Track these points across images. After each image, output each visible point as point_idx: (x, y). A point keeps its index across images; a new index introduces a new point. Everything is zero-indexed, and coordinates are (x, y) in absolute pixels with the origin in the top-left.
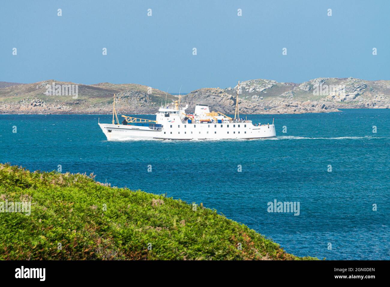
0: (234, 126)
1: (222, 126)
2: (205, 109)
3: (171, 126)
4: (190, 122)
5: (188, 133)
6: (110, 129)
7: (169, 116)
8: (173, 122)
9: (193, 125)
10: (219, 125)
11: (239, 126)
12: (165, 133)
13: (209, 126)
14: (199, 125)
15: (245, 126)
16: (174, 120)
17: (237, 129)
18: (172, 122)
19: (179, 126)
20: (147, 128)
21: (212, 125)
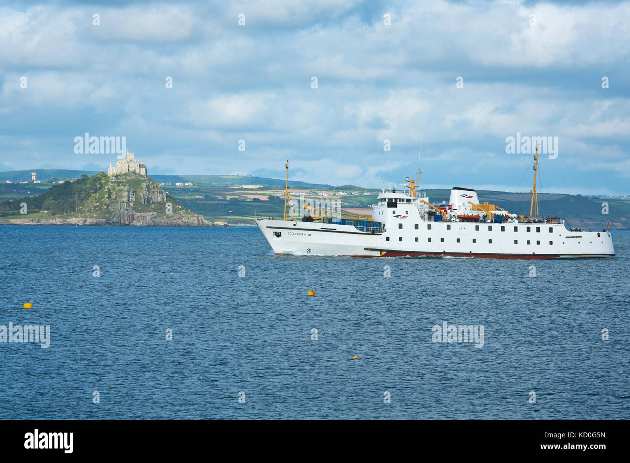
0: (528, 229)
1: (503, 229)
2: (470, 197)
3: (401, 226)
4: (439, 219)
5: (436, 240)
6: (278, 231)
7: (396, 207)
8: (404, 217)
9: (444, 224)
10: (497, 227)
11: (538, 230)
12: (388, 239)
13: (477, 228)
14: (456, 225)
15: (551, 230)
16: (407, 213)
17: (533, 236)
18: (401, 217)
19: (417, 227)
20: (352, 228)
21: (484, 226)
